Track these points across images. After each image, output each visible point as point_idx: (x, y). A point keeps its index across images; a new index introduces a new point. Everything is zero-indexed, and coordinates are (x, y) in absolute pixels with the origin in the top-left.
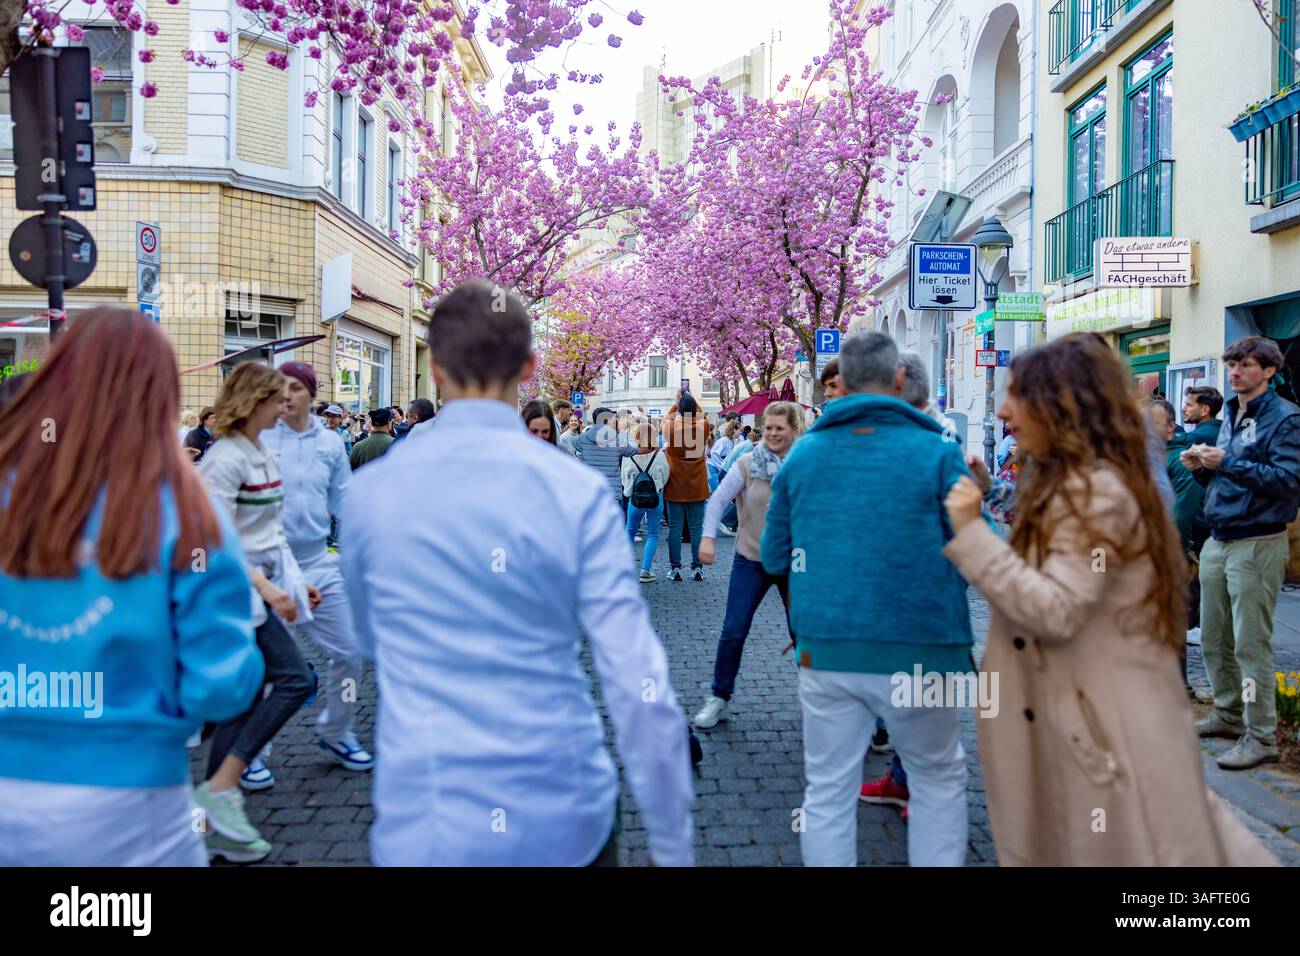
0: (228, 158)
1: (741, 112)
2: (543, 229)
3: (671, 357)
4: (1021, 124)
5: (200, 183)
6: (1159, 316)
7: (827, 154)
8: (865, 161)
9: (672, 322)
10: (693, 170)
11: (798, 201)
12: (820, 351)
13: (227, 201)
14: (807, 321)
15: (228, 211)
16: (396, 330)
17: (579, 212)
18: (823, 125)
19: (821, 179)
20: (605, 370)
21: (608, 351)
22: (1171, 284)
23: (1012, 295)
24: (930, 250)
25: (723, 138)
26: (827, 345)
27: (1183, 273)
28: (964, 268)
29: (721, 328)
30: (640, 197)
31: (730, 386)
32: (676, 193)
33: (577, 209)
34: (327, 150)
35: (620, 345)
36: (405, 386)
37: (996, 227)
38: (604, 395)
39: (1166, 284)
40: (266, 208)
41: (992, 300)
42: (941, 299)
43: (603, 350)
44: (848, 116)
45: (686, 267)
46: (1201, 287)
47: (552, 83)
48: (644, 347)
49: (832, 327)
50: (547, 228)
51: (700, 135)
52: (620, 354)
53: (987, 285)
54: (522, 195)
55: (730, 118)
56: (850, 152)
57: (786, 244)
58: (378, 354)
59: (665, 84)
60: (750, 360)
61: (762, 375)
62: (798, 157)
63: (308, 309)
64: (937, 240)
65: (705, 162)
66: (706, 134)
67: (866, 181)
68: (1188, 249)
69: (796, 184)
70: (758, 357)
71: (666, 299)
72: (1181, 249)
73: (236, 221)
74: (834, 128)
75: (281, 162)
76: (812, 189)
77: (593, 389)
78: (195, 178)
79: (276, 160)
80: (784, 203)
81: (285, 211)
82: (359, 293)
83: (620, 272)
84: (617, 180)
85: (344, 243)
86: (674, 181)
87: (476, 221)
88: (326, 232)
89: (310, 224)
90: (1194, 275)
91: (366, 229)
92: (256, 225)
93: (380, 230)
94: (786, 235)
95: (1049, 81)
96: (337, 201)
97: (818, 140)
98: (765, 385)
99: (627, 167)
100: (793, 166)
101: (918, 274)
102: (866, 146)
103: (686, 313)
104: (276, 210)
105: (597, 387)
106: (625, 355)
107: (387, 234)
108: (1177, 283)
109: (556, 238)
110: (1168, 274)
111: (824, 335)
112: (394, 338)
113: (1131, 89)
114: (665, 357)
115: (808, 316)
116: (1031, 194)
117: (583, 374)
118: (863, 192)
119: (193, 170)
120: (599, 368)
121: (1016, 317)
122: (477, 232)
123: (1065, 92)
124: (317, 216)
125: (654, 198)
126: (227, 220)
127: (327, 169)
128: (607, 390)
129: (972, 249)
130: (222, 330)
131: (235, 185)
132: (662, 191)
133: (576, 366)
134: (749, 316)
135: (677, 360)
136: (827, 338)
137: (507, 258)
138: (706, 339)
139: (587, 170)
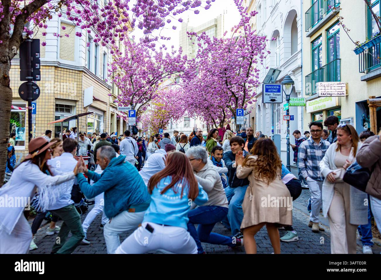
0: (57, 58)
1: (212, 42)
2: (151, 78)
3: (191, 117)
4: (298, 46)
5: (49, 66)
6: (337, 105)
7: (239, 55)
8: (251, 57)
9: (191, 106)
10: (198, 60)
11: (230, 70)
12: (238, 115)
13: (57, 71)
14: (234, 106)
15: (57, 74)
16: (105, 110)
17: (162, 73)
18: (238, 46)
19: (237, 63)
20: (170, 122)
21: (171, 116)
22: (340, 95)
23: (296, 98)
24: (268, 86)
25: (207, 50)
26: (240, 114)
27: (343, 92)
28: (279, 91)
29: (207, 108)
30: (181, 69)
31: (210, 127)
32: (192, 67)
33: (162, 72)
34: (86, 55)
35: (175, 114)
36: (108, 127)
37: (289, 78)
38: (169, 130)
39: (339, 95)
40: (68, 73)
41: (288, 100)
42: (272, 100)
43: (169, 115)
44: (246, 43)
45: (196, 89)
46: (349, 96)
47: (156, 39)
48: (182, 114)
49: (241, 108)
50: (153, 78)
51: (200, 50)
52: (175, 116)
53: (287, 95)
54: (145, 68)
55: (209, 44)
56: (246, 55)
57: (226, 83)
58: (99, 117)
59: (189, 34)
60: (217, 118)
61: (221, 123)
62: (230, 57)
63: (80, 103)
64: (271, 82)
65: (201, 58)
66: (201, 50)
67: (251, 63)
68: (345, 85)
69: (229, 65)
70: (219, 117)
71: (190, 99)
72: (343, 85)
73: (59, 77)
74: (241, 47)
75: (73, 59)
76: (234, 66)
77: (166, 128)
78: (47, 65)
79: (71, 58)
80: (225, 70)
81: (74, 74)
82: (95, 98)
83: (175, 90)
84: (174, 64)
85: (90, 83)
86: (192, 64)
87: (131, 76)
88: (86, 80)
89: (81, 78)
90: (347, 93)
91: (97, 79)
92: (65, 78)
93: (101, 79)
94: (226, 80)
95: (306, 34)
96: (88, 70)
97: (236, 51)
98: (222, 126)
99: (177, 60)
100: (228, 59)
101: (265, 93)
102: (251, 53)
103: (196, 103)
104: (71, 73)
105: (167, 127)
106: (176, 117)
107: (103, 80)
108: (342, 95)
109: (155, 81)
110: (339, 93)
111: (239, 110)
112: (104, 112)
113: (329, 37)
114: (189, 117)
115: (234, 105)
116: (302, 67)
117: (162, 123)
118: (250, 66)
119: (47, 62)
120: (168, 121)
121: (297, 105)
122: (131, 79)
123: (310, 37)
124: (83, 76)
125: (186, 69)
126: (56, 77)
127: (86, 61)
128: (170, 128)
129: (281, 85)
130: (55, 110)
131: (59, 66)
132: (188, 67)
133: (161, 120)
134: (216, 104)
135: (193, 118)
136: (240, 112)
137: (141, 87)
138: (202, 112)
139: (165, 61)
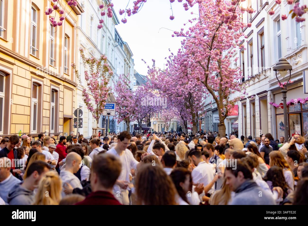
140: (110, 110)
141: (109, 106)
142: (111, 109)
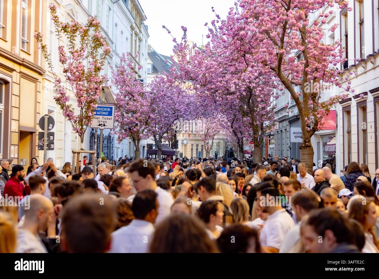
140: (105, 119)
141: (102, 111)
142: (106, 117)
